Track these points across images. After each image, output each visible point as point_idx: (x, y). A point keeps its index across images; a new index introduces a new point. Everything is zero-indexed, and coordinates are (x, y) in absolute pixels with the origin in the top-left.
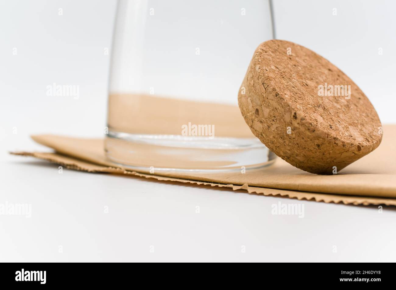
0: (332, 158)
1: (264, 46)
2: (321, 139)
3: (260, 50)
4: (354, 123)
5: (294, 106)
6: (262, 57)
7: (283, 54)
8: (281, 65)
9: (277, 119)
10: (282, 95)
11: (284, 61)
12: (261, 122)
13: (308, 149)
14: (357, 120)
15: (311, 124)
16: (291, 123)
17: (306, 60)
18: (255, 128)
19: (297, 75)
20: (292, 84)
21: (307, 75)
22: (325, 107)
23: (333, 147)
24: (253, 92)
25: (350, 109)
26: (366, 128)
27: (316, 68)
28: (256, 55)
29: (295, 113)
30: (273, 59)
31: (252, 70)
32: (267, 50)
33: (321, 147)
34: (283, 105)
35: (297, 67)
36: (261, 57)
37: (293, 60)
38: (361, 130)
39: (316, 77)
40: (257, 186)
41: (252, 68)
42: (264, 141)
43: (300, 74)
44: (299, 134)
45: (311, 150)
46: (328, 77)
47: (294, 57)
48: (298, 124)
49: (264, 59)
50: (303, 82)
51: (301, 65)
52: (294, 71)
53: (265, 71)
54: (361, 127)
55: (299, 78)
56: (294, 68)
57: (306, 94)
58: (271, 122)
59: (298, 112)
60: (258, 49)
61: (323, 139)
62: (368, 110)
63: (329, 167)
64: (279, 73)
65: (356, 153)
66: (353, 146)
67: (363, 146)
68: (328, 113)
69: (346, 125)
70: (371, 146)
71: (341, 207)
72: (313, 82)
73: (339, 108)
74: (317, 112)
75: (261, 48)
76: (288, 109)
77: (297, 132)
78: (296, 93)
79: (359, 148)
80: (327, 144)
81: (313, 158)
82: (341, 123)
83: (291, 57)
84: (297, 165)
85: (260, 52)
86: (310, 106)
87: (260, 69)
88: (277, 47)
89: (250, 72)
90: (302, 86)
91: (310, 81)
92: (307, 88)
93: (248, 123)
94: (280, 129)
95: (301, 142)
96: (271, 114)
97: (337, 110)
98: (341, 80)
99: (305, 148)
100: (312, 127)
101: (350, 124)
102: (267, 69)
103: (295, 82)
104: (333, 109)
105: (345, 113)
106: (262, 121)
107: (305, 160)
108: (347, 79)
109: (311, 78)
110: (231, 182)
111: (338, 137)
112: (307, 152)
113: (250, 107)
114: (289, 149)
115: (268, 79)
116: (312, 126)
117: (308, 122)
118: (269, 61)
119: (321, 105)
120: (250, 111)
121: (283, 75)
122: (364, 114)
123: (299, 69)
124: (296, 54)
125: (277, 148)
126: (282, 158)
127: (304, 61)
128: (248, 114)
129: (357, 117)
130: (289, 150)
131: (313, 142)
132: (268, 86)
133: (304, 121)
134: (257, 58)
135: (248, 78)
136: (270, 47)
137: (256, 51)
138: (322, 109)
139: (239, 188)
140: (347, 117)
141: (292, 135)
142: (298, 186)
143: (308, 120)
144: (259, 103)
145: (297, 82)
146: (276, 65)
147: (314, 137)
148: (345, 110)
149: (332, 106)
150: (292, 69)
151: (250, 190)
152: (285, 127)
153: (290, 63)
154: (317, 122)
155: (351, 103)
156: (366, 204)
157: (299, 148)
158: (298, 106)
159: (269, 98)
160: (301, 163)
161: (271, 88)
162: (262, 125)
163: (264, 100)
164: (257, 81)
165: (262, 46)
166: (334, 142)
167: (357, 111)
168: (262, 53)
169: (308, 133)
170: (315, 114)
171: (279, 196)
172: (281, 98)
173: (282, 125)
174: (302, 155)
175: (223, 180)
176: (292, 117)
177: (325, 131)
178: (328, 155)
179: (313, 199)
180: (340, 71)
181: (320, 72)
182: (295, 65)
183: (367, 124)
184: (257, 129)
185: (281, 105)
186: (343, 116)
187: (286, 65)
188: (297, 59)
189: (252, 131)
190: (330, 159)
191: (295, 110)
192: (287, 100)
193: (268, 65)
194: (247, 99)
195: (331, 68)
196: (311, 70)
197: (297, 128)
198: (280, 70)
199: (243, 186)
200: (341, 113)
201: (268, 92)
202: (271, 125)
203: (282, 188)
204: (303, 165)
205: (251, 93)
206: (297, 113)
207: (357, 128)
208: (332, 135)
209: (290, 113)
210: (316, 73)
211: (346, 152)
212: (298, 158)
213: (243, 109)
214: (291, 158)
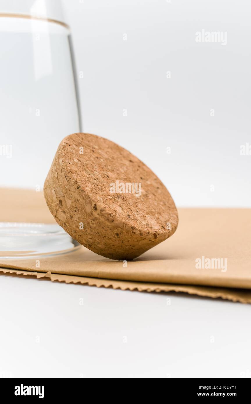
0: (130, 245)
1: (68, 139)
2: (120, 229)
3: (64, 144)
4: (151, 212)
5: (95, 197)
6: (66, 151)
7: (86, 147)
8: (84, 158)
9: (78, 210)
10: (83, 187)
11: (87, 153)
12: (64, 212)
13: (108, 238)
14: (155, 209)
15: (110, 215)
16: (92, 214)
17: (108, 152)
18: (59, 218)
19: (99, 167)
20: (93, 176)
21: (109, 167)
22: (125, 198)
23: (131, 235)
24: (57, 183)
25: (148, 199)
26: (162, 216)
27: (117, 160)
28: (60, 149)
29: (95, 205)
30: (76, 152)
31: (56, 163)
32: (71, 143)
33: (120, 236)
34: (84, 197)
35: (99, 159)
36: (64, 150)
37: (96, 153)
38: (158, 218)
39: (117, 169)
40: (60, 273)
41: (56, 161)
42: (67, 230)
43: (102, 166)
44: (100, 224)
45: (110, 238)
46: (128, 168)
47: (97, 149)
48: (98, 214)
49: (67, 152)
50: (104, 174)
51: (103, 157)
52: (96, 163)
53: (68, 165)
54: (158, 215)
55: (101, 170)
56: (96, 160)
57: (106, 186)
58: (74, 213)
59: (98, 204)
60: (62, 142)
61: (121, 228)
62: (166, 199)
63: (128, 254)
64: (81, 166)
65: (153, 240)
66: (150, 234)
67: (159, 234)
68: (127, 203)
69: (144, 214)
70: (166, 233)
71: (136, 294)
72: (114, 173)
73: (138, 198)
74: (116, 202)
75: (65, 142)
76: (89, 200)
77: (97, 222)
78: (96, 185)
79: (155, 236)
80: (125, 233)
81: (113, 246)
82: (139, 212)
83: (94, 150)
84: (98, 252)
85: (64, 146)
86: (110, 197)
87: (63, 162)
88: (81, 140)
89: (54, 164)
90: (104, 177)
91: (111, 172)
92: (108, 180)
93: (52, 213)
94: (82, 219)
95: (101, 231)
96: (74, 205)
97: (135, 200)
98: (141, 170)
99: (105, 237)
100: (111, 218)
101: (148, 214)
102: (70, 163)
103: (97, 174)
104: (132, 199)
105: (144, 203)
106: (66, 211)
107: (106, 248)
108: (146, 169)
109: (113, 170)
110: (36, 269)
111: (135, 226)
112: (107, 240)
113: (54, 198)
114: (91, 237)
115: (71, 172)
116: (111, 216)
117: (108, 213)
118: (73, 154)
119: (121, 196)
120: (54, 201)
121: (85, 168)
122: (162, 203)
123: (101, 161)
124: (99, 147)
125: (80, 237)
126: (85, 246)
127: (106, 153)
128: (53, 205)
129: (155, 205)
130: (91, 239)
131: (112, 231)
132: (70, 179)
133: (103, 212)
134: (60, 151)
135: (52, 170)
136: (73, 140)
137: (60, 145)
138: (121, 200)
139: (43, 275)
140: (145, 207)
141: (93, 225)
142: (98, 273)
143: (107, 211)
144: (62, 194)
145: (99, 174)
146: (78, 158)
147: (113, 227)
148: (144, 200)
149: (131, 197)
150: (94, 161)
151: (53, 277)
152: (86, 217)
153: (92, 155)
154: (116, 212)
155: (149, 192)
156: (158, 291)
157: (99, 237)
158: (98, 198)
159: (71, 190)
160: (102, 250)
161: (73, 180)
162: (66, 215)
163: (67, 192)
164: (60, 174)
165: (66, 139)
166: (132, 231)
167: (155, 200)
168: (65, 147)
169: (108, 223)
170: (114, 205)
171: (79, 283)
172: (83, 191)
173: (84, 216)
174: (103, 243)
175: (29, 268)
176: (92, 208)
177: (124, 221)
178: (127, 243)
179: (111, 287)
180: (141, 162)
181: (121, 163)
182: (97, 158)
183: (164, 212)
184: (61, 219)
185: (82, 197)
186: (141, 206)
187: (88, 157)
188: (100, 151)
189: (56, 220)
190: (129, 247)
191: (95, 202)
192: (87, 192)
193: (71, 158)
194: (52, 190)
195: (132, 159)
196: (112, 161)
197: (97, 218)
198: (82, 163)
199: (47, 273)
200: (139, 203)
201: (71, 184)
202: (73, 215)
203: (83, 275)
204: (104, 253)
205: (55, 185)
206: (96, 204)
207: (154, 217)
208: (130, 225)
209: (91, 204)
210: (117, 164)
211: (144, 239)
212: (99, 246)
213: (48, 199)
214: (93, 246)
